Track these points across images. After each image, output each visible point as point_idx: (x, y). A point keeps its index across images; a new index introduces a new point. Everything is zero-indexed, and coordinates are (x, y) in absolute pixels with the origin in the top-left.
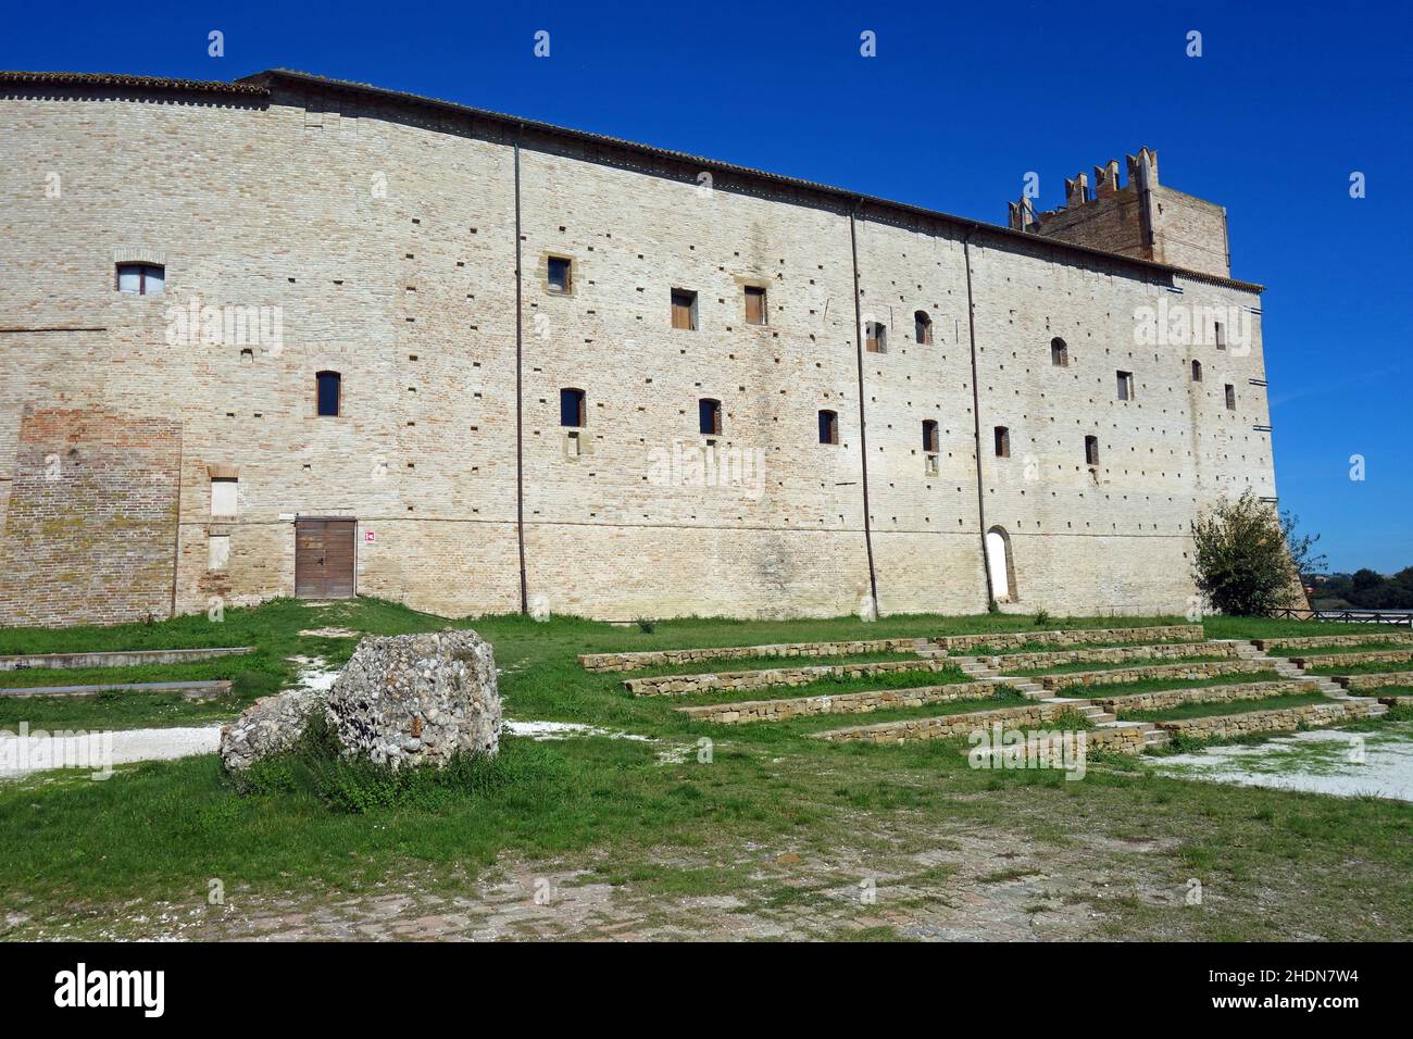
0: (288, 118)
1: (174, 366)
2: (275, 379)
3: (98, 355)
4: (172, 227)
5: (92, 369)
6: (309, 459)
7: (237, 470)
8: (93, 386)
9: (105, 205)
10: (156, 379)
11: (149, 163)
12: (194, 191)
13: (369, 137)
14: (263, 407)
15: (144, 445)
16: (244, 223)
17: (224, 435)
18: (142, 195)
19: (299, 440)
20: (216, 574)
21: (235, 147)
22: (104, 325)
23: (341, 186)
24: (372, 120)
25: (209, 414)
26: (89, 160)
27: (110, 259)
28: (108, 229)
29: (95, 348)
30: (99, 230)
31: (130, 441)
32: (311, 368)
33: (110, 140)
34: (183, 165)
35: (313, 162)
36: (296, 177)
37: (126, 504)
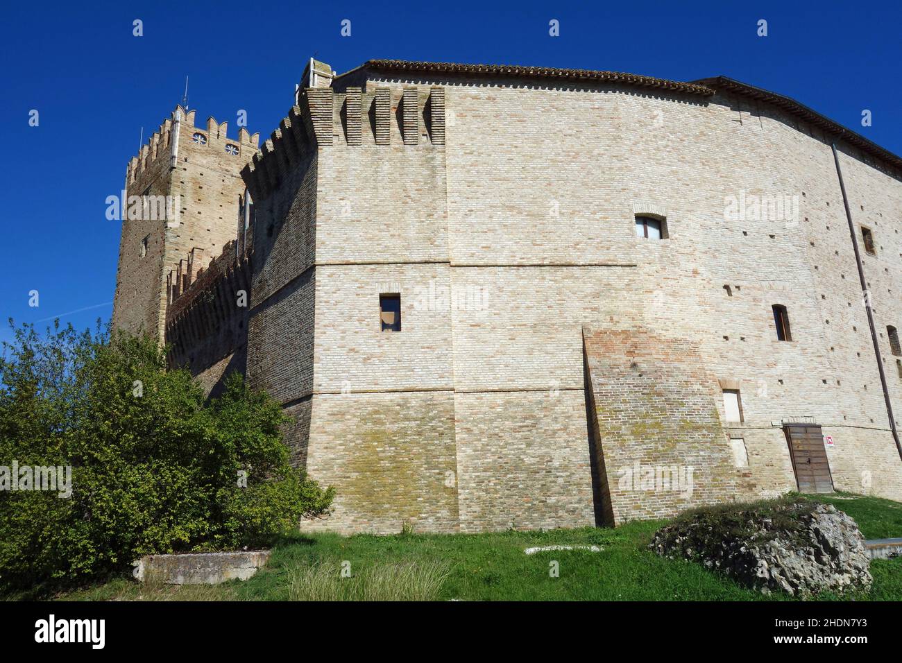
0: (720, 114)
1: (684, 296)
2: (748, 310)
3: (634, 286)
4: (666, 188)
5: (631, 297)
6: (781, 375)
7: (738, 383)
8: (634, 311)
9: (620, 169)
10: (674, 306)
11: (644, 140)
12: (674, 162)
13: (770, 131)
14: (746, 333)
15: (680, 361)
16: (709, 188)
17: (725, 354)
18: (644, 163)
19: (771, 360)
20: (743, 472)
21: (694, 132)
22: (634, 262)
23: (762, 164)
24: (768, 119)
25: (712, 336)
26: (603, 136)
27: (631, 210)
28: (626, 187)
29: (630, 280)
30: (619, 189)
31: (671, 357)
32: (768, 302)
33: (616, 121)
34: (665, 142)
35: (742, 146)
36: (733, 156)
37: (685, 409)
